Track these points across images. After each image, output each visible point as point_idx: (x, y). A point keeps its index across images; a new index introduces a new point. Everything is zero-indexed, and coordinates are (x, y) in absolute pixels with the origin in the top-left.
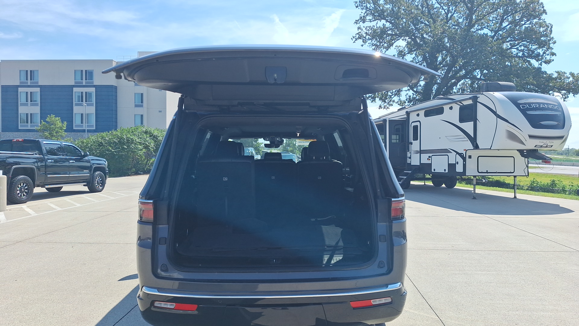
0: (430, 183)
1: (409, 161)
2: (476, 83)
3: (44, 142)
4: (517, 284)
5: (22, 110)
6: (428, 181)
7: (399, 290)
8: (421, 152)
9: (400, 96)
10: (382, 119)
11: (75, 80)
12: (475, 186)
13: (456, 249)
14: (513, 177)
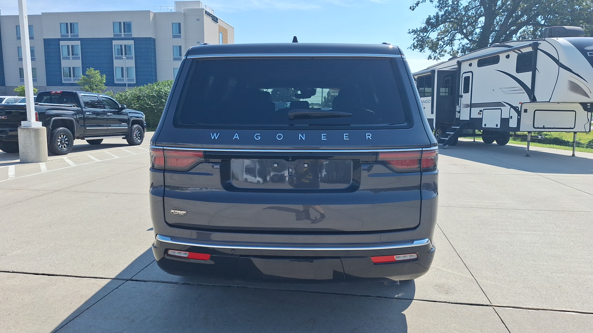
0: (480, 140)
1: (457, 116)
2: (539, 31)
3: (82, 94)
4: (564, 245)
5: (65, 64)
6: (478, 138)
7: (426, 246)
8: (472, 106)
9: (453, 46)
10: (430, 69)
11: (114, 32)
12: (529, 142)
13: (500, 208)
14: (573, 133)
